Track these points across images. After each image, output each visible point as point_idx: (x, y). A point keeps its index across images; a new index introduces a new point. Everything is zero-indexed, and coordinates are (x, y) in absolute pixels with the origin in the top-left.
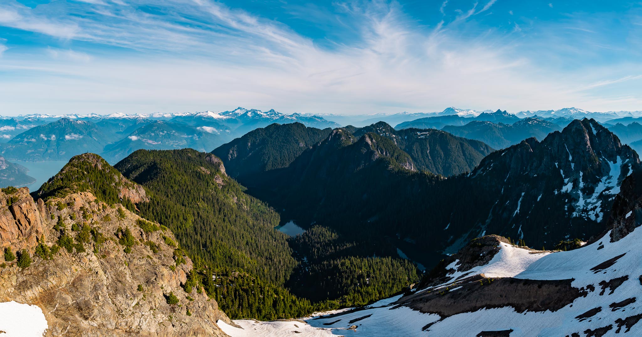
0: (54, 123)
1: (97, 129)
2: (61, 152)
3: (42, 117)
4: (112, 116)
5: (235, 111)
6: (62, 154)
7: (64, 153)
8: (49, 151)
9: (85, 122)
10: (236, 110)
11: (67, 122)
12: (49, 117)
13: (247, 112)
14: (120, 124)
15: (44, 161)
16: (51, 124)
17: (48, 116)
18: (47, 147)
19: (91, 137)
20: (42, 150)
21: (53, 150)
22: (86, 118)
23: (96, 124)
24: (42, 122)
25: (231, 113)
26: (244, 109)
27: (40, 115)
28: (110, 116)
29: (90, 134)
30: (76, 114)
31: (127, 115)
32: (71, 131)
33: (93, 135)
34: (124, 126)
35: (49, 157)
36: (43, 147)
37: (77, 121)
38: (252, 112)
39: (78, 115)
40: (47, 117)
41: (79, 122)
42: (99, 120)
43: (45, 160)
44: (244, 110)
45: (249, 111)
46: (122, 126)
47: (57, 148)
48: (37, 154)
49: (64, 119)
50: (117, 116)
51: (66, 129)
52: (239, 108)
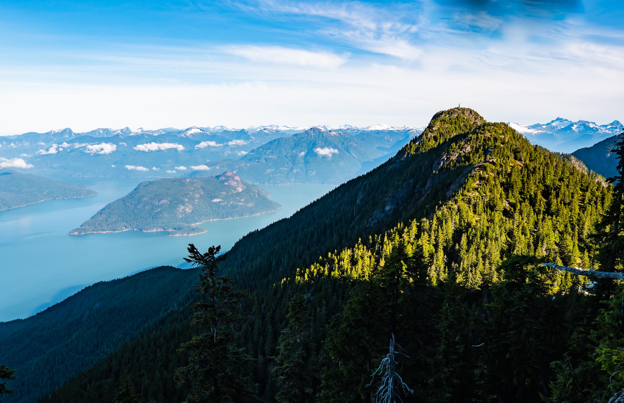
0: (300, 134)
1: (356, 143)
2: (310, 172)
3: (280, 128)
4: (372, 129)
5: (552, 124)
6: (312, 175)
7: (314, 173)
8: (295, 171)
9: (340, 134)
10: (553, 122)
11: (318, 133)
12: (289, 129)
13: (572, 125)
14: (386, 138)
15: (288, 184)
16: (296, 135)
17: (288, 127)
18: (292, 165)
19: (349, 153)
20: (286, 169)
21: (299, 169)
22: (340, 130)
23: (355, 136)
24: (282, 134)
25: (544, 127)
26: (566, 120)
27: (277, 126)
28: (370, 129)
29: (347, 149)
30: (324, 126)
31: (392, 127)
32: (323, 144)
33: (351, 151)
34: (391, 140)
35: (296, 178)
36: (286, 166)
37: (330, 132)
38: (580, 125)
39: (328, 126)
40: (286, 129)
41: (332, 133)
42: (356, 132)
43: (290, 182)
44: (567, 122)
45: (576, 123)
46: (388, 141)
47: (305, 167)
48: (279, 174)
49: (313, 129)
50: (380, 128)
51: (317, 143)
52: (558, 119)
